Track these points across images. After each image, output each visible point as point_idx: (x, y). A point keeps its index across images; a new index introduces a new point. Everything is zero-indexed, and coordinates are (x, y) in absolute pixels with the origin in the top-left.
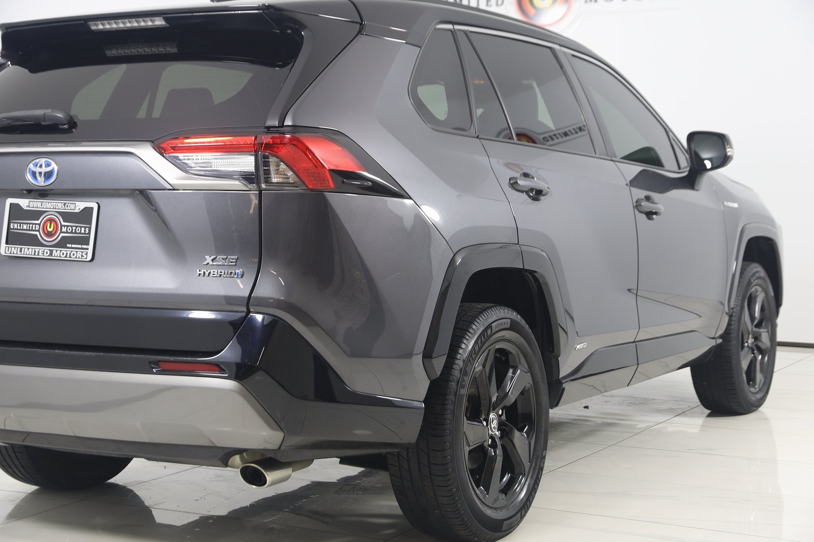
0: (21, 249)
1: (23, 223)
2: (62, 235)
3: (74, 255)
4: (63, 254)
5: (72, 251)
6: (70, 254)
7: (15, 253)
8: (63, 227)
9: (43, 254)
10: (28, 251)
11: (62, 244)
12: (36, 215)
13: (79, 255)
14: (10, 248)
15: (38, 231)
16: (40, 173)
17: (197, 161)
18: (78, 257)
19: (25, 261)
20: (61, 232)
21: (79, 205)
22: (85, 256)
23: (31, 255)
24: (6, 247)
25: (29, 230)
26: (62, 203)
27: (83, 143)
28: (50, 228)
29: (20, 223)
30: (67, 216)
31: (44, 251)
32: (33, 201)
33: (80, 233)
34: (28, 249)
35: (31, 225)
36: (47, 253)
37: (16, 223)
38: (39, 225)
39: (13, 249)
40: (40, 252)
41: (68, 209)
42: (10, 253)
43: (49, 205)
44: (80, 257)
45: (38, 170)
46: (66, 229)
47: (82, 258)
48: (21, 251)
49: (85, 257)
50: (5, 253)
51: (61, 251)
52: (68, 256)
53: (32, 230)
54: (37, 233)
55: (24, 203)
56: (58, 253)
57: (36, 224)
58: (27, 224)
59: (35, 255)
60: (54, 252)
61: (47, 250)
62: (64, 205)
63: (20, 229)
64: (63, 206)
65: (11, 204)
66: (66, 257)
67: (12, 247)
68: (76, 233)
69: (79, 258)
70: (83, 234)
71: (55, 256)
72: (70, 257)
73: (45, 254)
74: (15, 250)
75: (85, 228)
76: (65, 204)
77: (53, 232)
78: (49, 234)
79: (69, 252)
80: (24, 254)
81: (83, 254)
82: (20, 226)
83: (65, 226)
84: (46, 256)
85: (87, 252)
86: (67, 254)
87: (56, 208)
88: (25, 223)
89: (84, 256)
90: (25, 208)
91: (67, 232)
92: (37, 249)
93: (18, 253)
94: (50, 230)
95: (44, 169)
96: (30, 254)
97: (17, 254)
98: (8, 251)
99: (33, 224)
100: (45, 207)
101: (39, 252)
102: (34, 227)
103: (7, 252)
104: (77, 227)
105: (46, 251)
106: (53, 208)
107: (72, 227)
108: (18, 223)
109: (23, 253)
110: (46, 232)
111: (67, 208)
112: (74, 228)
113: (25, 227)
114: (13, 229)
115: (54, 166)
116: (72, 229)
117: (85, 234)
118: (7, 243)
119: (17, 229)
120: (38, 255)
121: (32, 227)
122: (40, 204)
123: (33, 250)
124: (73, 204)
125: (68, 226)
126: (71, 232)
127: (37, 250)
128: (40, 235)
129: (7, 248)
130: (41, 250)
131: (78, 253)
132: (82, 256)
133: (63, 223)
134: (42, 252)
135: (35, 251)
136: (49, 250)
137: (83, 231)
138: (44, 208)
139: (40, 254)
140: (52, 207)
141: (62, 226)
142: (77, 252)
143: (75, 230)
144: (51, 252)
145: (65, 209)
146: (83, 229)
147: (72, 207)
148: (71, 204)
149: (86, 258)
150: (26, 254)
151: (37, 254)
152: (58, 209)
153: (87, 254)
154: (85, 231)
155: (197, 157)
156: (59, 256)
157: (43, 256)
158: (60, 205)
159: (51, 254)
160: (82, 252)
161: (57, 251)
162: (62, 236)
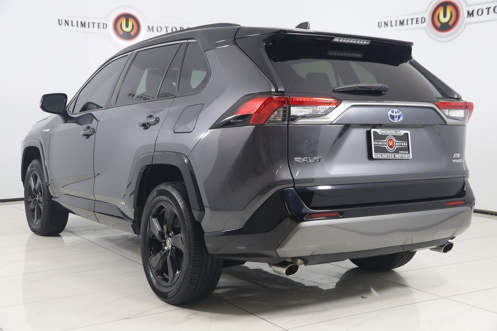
0: (381, 154)
3: (404, 156)
10: (385, 156)
11: (397, 151)
12: (383, 137)
13: (407, 156)
15: (386, 145)
19: (384, 161)
20: (396, 146)
21: (402, 132)
28: (391, 143)
29: (378, 142)
30: (398, 138)
31: (391, 155)
35: (383, 143)
37: (376, 142)
40: (390, 156)
41: (397, 134)
42: (377, 157)
43: (389, 132)
45: (394, 114)
46: (398, 144)
47: (408, 158)
48: (382, 156)
50: (375, 157)
51: (399, 155)
53: (383, 145)
54: (386, 146)
55: (379, 131)
56: (397, 156)
57: (385, 142)
60: (396, 155)
61: (393, 155)
62: (396, 132)
65: (373, 131)
66: (401, 157)
68: (402, 146)
70: (405, 146)
72: (403, 158)
73: (392, 157)
74: (379, 156)
75: (406, 143)
76: (396, 131)
77: (392, 146)
78: (391, 147)
79: (402, 155)
83: (397, 142)
88: (380, 142)
90: (380, 134)
91: (398, 146)
92: (388, 154)
94: (391, 144)
95: (397, 114)
99: (383, 142)
104: (402, 143)
105: (392, 155)
106: (391, 134)
107: (400, 143)
112: (401, 143)
113: (380, 144)
114: (375, 144)
118: (375, 152)
119: (377, 145)
120: (389, 157)
122: (385, 131)
124: (399, 132)
125: (398, 143)
126: (400, 146)
127: (388, 155)
128: (387, 147)
133: (396, 141)
135: (388, 156)
137: (405, 145)
138: (387, 134)
141: (396, 142)
144: (395, 155)
149: (410, 158)
153: (409, 156)
158: (394, 132)
159: (395, 157)
160: (408, 155)
161: (397, 155)
162: (397, 148)
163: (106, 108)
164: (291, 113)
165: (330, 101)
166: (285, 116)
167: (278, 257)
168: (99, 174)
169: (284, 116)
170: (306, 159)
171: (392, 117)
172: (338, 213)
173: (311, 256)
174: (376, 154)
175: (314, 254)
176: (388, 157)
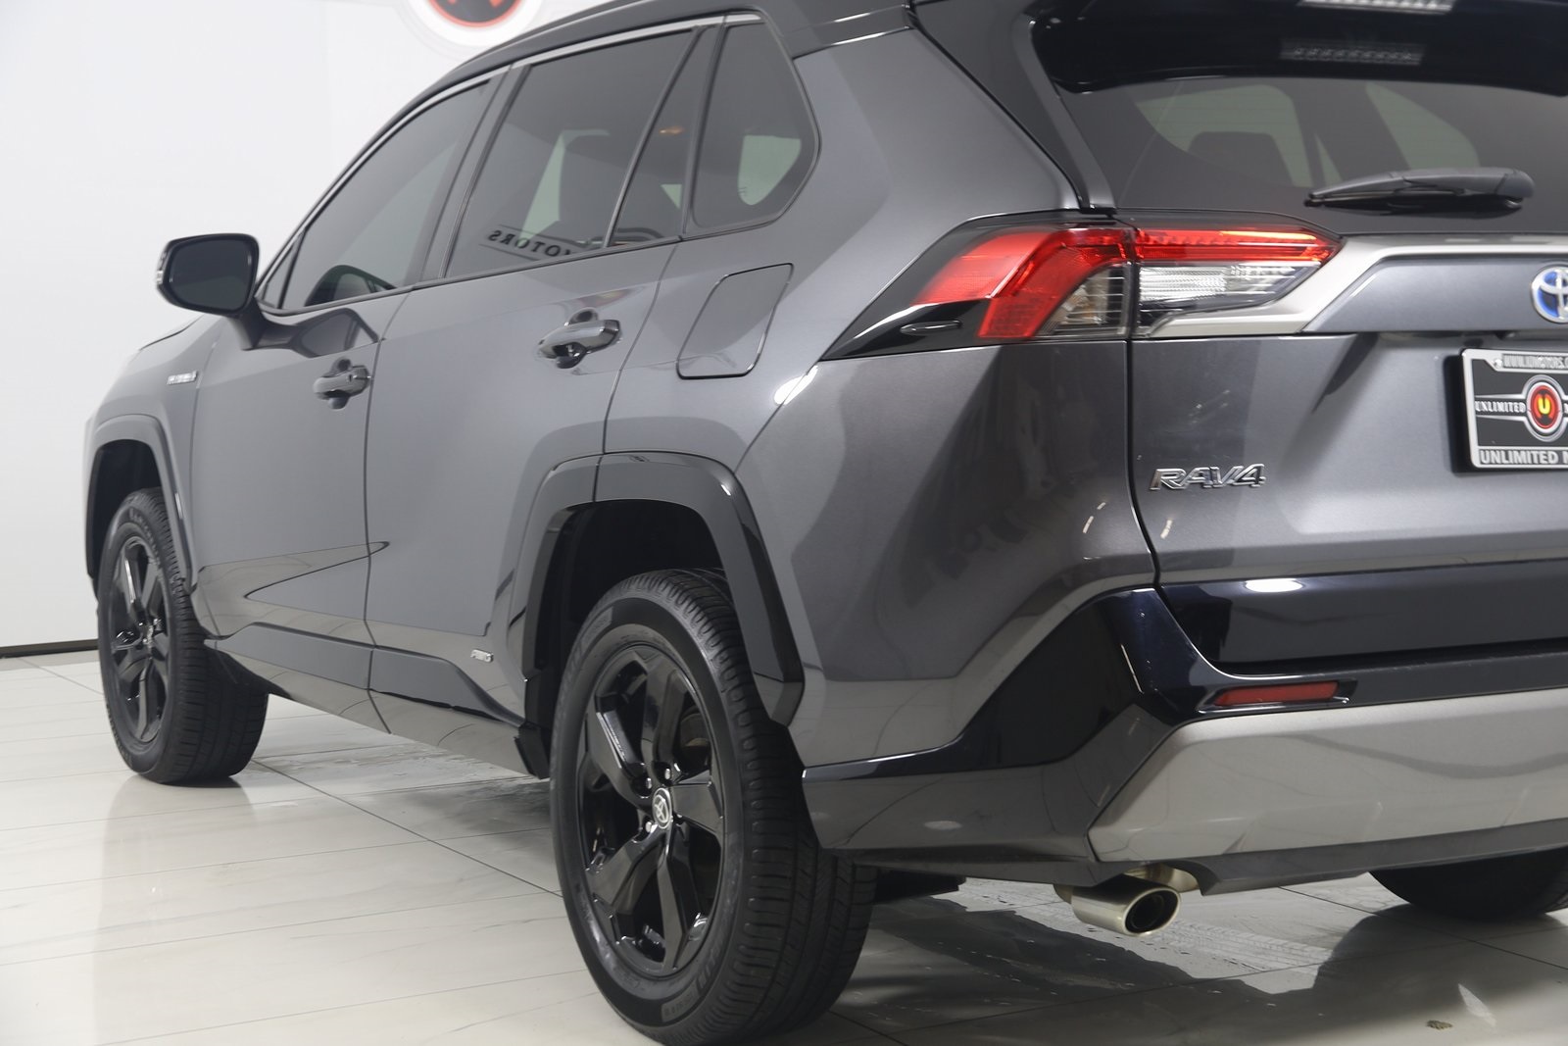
0: (1506, 452)
1: (1497, 400)
7: (1498, 461)
9: (1547, 460)
10: (1520, 456)
12: (1513, 382)
14: (1487, 453)
15: (1524, 414)
19: (1518, 476)
20: (1564, 415)
24: (1479, 451)
25: (1510, 414)
26: (1558, 357)
28: (1544, 407)
29: (1493, 400)
31: (1546, 455)
32: (1509, 354)
34: (1519, 452)
35: (1511, 403)
36: (1553, 457)
37: (1484, 399)
38: (1525, 401)
39: (1492, 453)
40: (1542, 457)
42: (1490, 463)
43: (1538, 362)
45: (1558, 289)
48: (1507, 459)
50: (1482, 463)
53: (1515, 414)
54: (1524, 419)
55: (1495, 358)
57: (1518, 401)
58: (1505, 400)
59: (1532, 462)
61: (1552, 451)
62: (1562, 360)
63: (1494, 413)
65: (1472, 359)
67: (1489, 451)
73: (1551, 461)
74: (1496, 457)
77: (1551, 416)
78: (1546, 421)
80: (1513, 464)
82: (1492, 406)
84: (1553, 463)
88: (1501, 400)
90: (1499, 368)
92: (1535, 450)
93: (1503, 461)
94: (1545, 411)
96: (1524, 462)
97: (1501, 463)
98: (1485, 458)
99: (1514, 400)
100: (1532, 366)
101: (1538, 456)
102: (1516, 407)
105: (1550, 453)
106: (1546, 368)
108: (1488, 399)
109: (1511, 462)
113: (1501, 409)
114: (1482, 412)
118: (1480, 443)
119: (1487, 412)
120: (1538, 462)
121: (1513, 407)
122: (1521, 359)
123: (1528, 453)
127: (1534, 453)
128: (1529, 422)
129: (1482, 453)
130: (1541, 453)
133: (1565, 397)
135: (1532, 455)
136: (1556, 451)
138: (1529, 367)
139: (1542, 461)
140: (1544, 366)
144: (1560, 453)
150: (1518, 463)
151: (1536, 461)
152: (1554, 369)
157: (1548, 464)
158: (1555, 362)
159: (1561, 461)
163: (410, 287)
164: (1140, 291)
165: (1296, 241)
166: (1119, 307)
167: (1097, 859)
168: (386, 544)
169: (1114, 303)
170: (1201, 475)
171: (1550, 301)
172: (1334, 687)
173: (1229, 856)
174: (1484, 450)
175: (1238, 849)
176: (1533, 464)
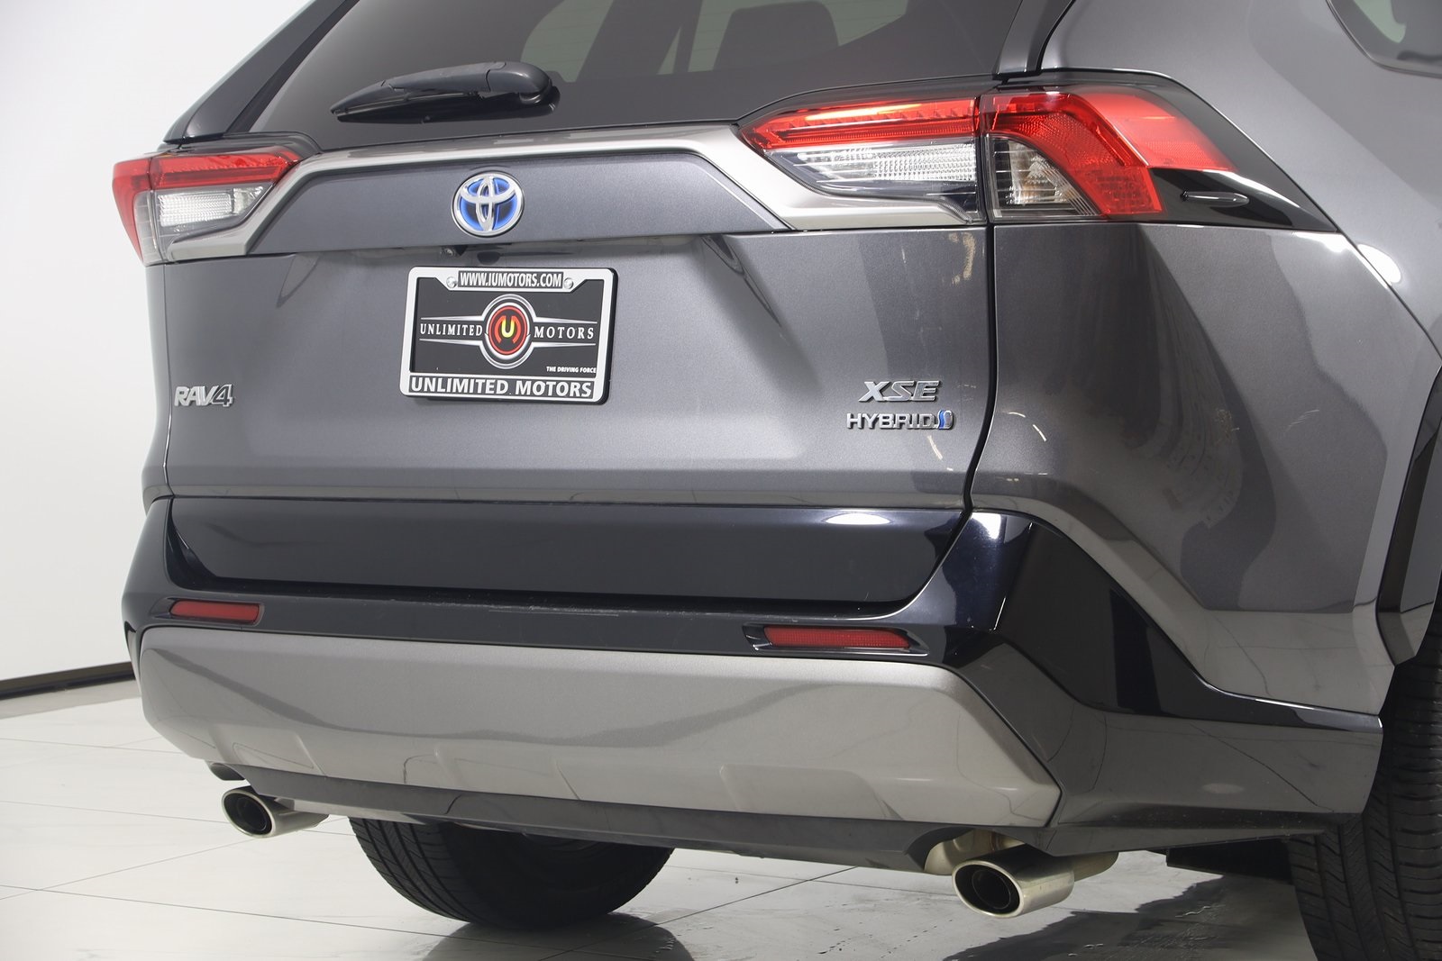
0: (445, 380)
1: (448, 323)
2: (534, 345)
3: (562, 389)
4: (539, 388)
5: (558, 382)
6: (555, 387)
7: (432, 389)
8: (537, 328)
9: (495, 389)
10: (461, 384)
11: (536, 365)
12: (474, 301)
13: (575, 389)
14: (421, 379)
15: (482, 338)
16: (485, 207)
17: (839, 163)
18: (572, 394)
20: (533, 339)
21: (574, 277)
22: (589, 391)
23: (468, 393)
24: (411, 377)
25: (461, 337)
26: (532, 273)
27: (574, 136)
28: (508, 330)
29: (441, 323)
30: (545, 303)
31: (495, 384)
32: (467, 272)
33: (575, 340)
34: (461, 380)
35: (465, 326)
36: (502, 387)
37: (431, 322)
38: (483, 324)
39: (427, 380)
40: (488, 386)
41: (546, 287)
42: (422, 391)
43: (503, 280)
44: (578, 395)
45: (478, 200)
47: (581, 397)
48: (444, 386)
49: (588, 395)
51: (533, 382)
52: (550, 394)
53: (468, 337)
54: (479, 343)
55: (448, 276)
56: (527, 387)
57: (475, 323)
58: (457, 323)
59: (475, 392)
60: (519, 383)
61: (502, 381)
62: (538, 278)
63: (441, 337)
64: (535, 281)
65: (419, 279)
66: (545, 394)
67: (424, 377)
68: (565, 339)
69: (575, 396)
70: (581, 341)
71: (520, 394)
72: (555, 394)
73: (499, 391)
74: (432, 384)
75: (586, 327)
76: (539, 274)
77: (514, 341)
78: (506, 345)
79: (551, 384)
80: (451, 392)
81: (584, 388)
82: (441, 330)
83: (540, 325)
84: (500, 394)
85: (593, 383)
86: (547, 387)
87: (518, 286)
88: (452, 323)
89: (586, 393)
90: (451, 288)
91: (545, 339)
92: (480, 379)
93: (439, 389)
94: (507, 335)
95: (493, 199)
96: (466, 391)
97: (436, 392)
98: (417, 386)
99: (469, 323)
100: (494, 284)
101: (484, 385)
102: (471, 330)
103: (414, 388)
104: (567, 326)
105: (499, 382)
106: (513, 286)
107: (556, 325)
108: (436, 322)
109: (449, 390)
110: (499, 340)
111: (543, 285)
112: (561, 329)
113: (451, 331)
114: (426, 336)
115: (514, 188)
116: (557, 332)
117: (585, 340)
118: (413, 369)
119: (435, 336)
120: (483, 392)
121: (468, 330)
122: (483, 276)
123: (472, 381)
124: (558, 273)
125: (546, 325)
126: (555, 339)
127: (480, 382)
128: (485, 347)
129: (414, 379)
130: (488, 382)
131: (573, 384)
132: (581, 391)
133: (536, 319)
134: (491, 386)
135: (476, 385)
136: (508, 380)
137: (581, 335)
138: (492, 286)
139: (487, 391)
140: (510, 285)
142: (569, 383)
143: (564, 332)
144: (512, 384)
145: (540, 287)
146: (581, 330)
147: (556, 280)
148: (552, 273)
149: (591, 397)
150: (457, 392)
151: (479, 391)
152: (524, 287)
153: (591, 387)
154: (586, 334)
155: (838, 154)
156: (529, 393)
157: (495, 394)
158: (528, 279)
159: (512, 390)
160: (582, 383)
161: (524, 382)
162: (535, 349)
174: (417, 377)
